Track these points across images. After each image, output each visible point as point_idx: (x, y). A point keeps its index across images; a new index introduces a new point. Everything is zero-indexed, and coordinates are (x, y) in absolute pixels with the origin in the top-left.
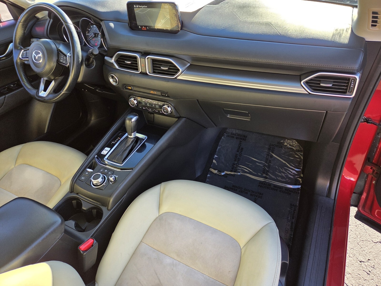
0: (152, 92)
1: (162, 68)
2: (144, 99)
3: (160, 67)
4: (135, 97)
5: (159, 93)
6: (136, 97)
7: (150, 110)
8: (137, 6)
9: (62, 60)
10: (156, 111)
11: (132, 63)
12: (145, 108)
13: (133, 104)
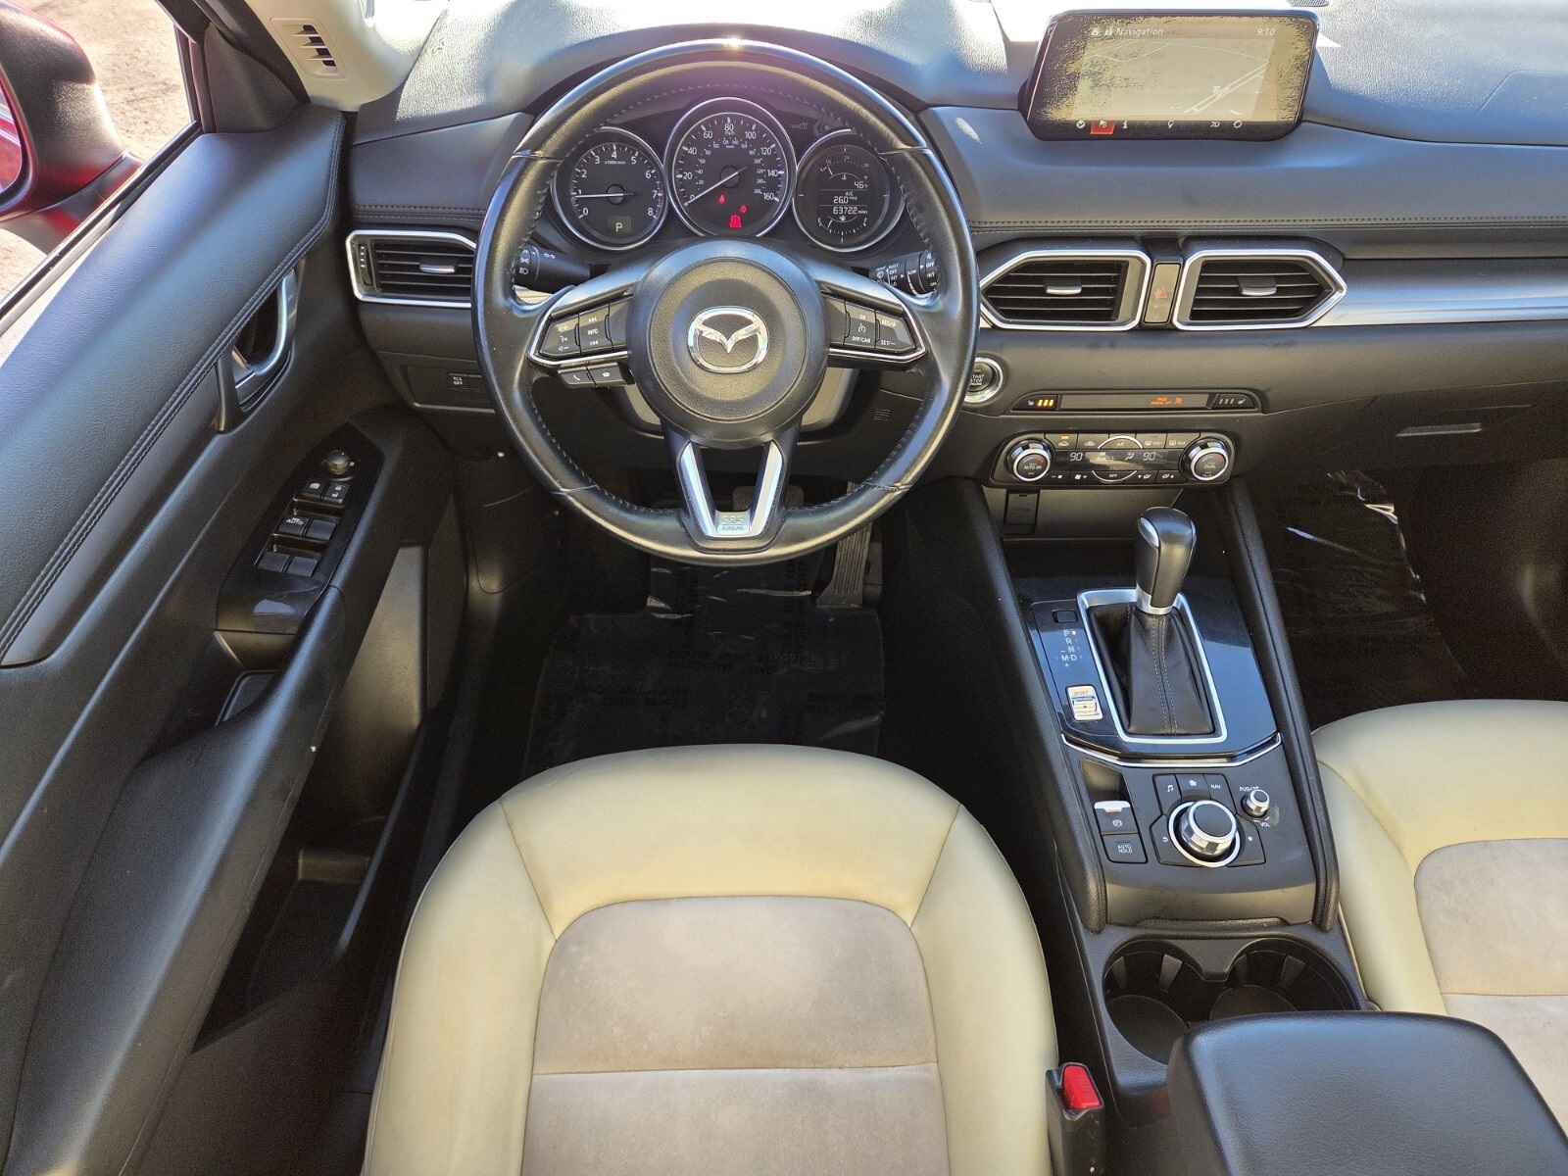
0: (1161, 401)
1: (1245, 292)
2: (1090, 440)
3: (1237, 292)
4: (1041, 436)
5: (1201, 400)
6: (1047, 436)
7: (1114, 478)
8: (1109, 32)
9: (861, 335)
10: (1142, 477)
11: (1084, 292)
12: (1082, 475)
13: (1039, 467)
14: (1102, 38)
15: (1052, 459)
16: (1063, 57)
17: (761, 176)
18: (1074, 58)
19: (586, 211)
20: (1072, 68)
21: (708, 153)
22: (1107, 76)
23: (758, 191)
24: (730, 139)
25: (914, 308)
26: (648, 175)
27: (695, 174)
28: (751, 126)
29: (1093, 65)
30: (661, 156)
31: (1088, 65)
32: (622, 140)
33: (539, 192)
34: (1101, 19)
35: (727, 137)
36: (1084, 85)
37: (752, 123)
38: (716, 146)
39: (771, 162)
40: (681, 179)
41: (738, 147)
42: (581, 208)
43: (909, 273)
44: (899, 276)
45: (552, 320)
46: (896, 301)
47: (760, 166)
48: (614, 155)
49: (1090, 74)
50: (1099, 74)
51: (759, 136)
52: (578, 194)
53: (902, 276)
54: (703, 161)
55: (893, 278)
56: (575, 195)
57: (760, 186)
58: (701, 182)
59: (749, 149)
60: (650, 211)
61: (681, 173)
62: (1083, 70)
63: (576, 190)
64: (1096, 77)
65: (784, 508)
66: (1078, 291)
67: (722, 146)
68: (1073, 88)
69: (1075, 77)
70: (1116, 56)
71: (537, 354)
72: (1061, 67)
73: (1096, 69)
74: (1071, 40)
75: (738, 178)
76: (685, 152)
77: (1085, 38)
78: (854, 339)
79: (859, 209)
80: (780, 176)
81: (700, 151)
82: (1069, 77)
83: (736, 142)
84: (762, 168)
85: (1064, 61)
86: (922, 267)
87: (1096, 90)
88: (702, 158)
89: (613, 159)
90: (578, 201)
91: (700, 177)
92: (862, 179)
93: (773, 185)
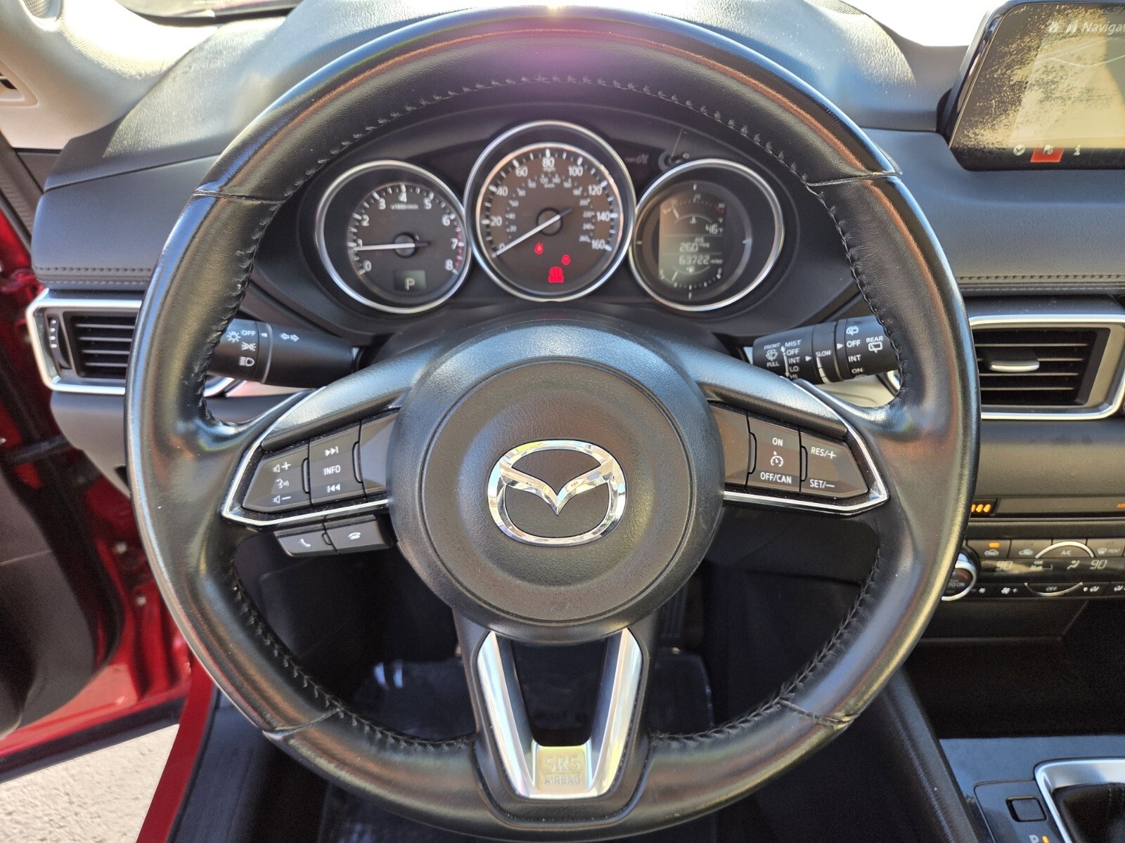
2: (1028, 547)
6: (971, 543)
7: (1051, 591)
8: (1072, 28)
9: (775, 470)
10: (1088, 591)
11: (1044, 366)
12: (1012, 588)
13: (962, 584)
14: (1063, 35)
15: (978, 574)
16: (1008, 59)
17: (588, 220)
18: (1022, 63)
19: (368, 266)
20: (1018, 75)
21: (522, 193)
22: (1062, 86)
23: (583, 238)
24: (550, 176)
25: (861, 426)
26: (446, 221)
27: (505, 219)
28: (575, 161)
29: (1047, 72)
30: (460, 194)
31: (1040, 72)
32: (414, 179)
33: (239, 253)
34: (1065, 9)
35: (546, 174)
36: (1030, 98)
37: (577, 156)
38: (532, 185)
39: (603, 203)
40: (488, 226)
41: (560, 186)
42: (361, 261)
43: (818, 354)
44: (803, 360)
45: (263, 453)
46: (828, 412)
47: (587, 208)
48: (403, 197)
49: (1039, 83)
50: (1053, 82)
51: (587, 171)
52: (358, 245)
53: (808, 358)
54: (515, 204)
55: (793, 361)
56: (354, 246)
57: (587, 232)
58: (513, 229)
59: (574, 187)
60: (449, 265)
61: (488, 217)
62: (1031, 80)
63: (355, 241)
64: (1048, 88)
65: (645, 740)
66: (1035, 366)
67: (540, 185)
68: (1017, 101)
69: (1021, 86)
70: (1079, 59)
71: (237, 509)
72: (1005, 73)
73: (1050, 77)
74: (1022, 38)
75: (559, 223)
76: (493, 193)
77: (1041, 35)
78: (765, 476)
79: (712, 257)
80: (612, 220)
81: (512, 192)
82: (1012, 88)
83: (557, 180)
84: (592, 210)
85: (1009, 67)
86: (839, 346)
87: (1047, 104)
88: (513, 199)
89: (402, 203)
90: (358, 253)
91: (511, 222)
92: (715, 221)
93: (604, 231)
